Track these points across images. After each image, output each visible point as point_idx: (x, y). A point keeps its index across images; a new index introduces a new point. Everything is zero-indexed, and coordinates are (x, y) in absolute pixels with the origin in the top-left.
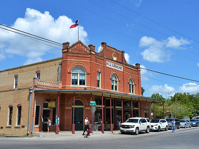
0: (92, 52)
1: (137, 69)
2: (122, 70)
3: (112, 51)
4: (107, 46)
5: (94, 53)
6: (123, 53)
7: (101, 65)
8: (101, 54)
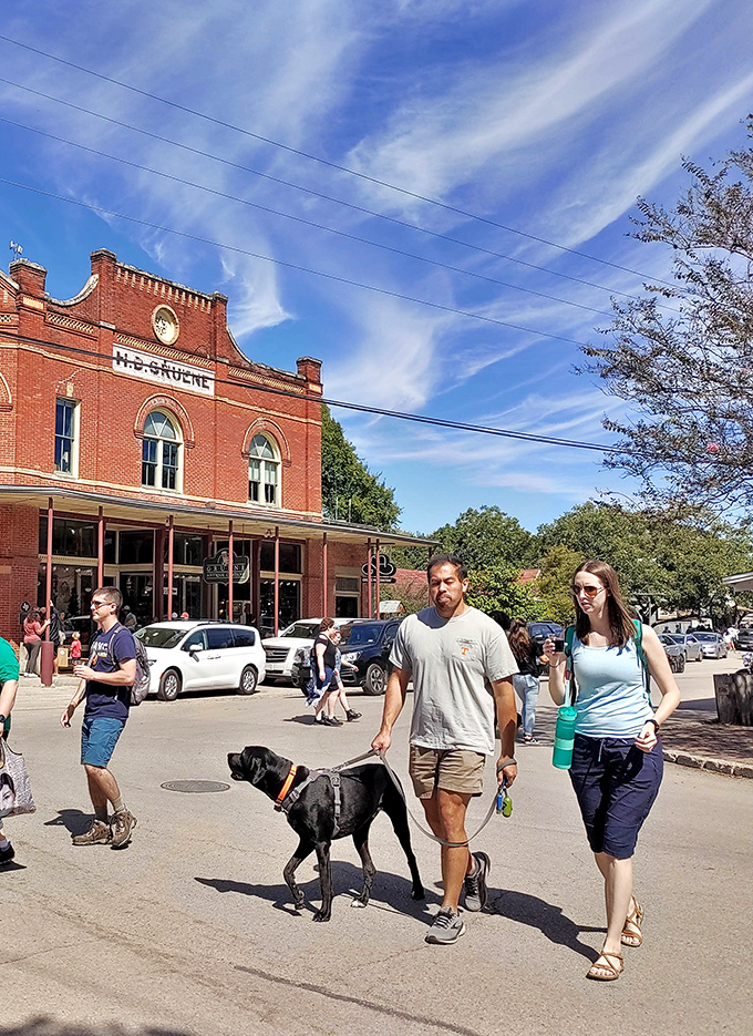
0: (28, 302)
1: (303, 383)
2: (210, 392)
3: (149, 296)
4: (123, 270)
5: (38, 305)
6: (220, 305)
7: (80, 363)
8: (86, 310)
